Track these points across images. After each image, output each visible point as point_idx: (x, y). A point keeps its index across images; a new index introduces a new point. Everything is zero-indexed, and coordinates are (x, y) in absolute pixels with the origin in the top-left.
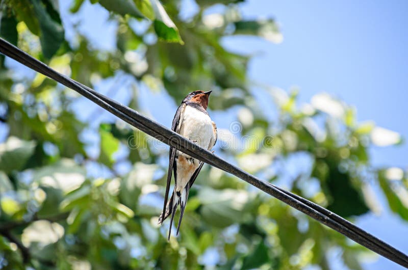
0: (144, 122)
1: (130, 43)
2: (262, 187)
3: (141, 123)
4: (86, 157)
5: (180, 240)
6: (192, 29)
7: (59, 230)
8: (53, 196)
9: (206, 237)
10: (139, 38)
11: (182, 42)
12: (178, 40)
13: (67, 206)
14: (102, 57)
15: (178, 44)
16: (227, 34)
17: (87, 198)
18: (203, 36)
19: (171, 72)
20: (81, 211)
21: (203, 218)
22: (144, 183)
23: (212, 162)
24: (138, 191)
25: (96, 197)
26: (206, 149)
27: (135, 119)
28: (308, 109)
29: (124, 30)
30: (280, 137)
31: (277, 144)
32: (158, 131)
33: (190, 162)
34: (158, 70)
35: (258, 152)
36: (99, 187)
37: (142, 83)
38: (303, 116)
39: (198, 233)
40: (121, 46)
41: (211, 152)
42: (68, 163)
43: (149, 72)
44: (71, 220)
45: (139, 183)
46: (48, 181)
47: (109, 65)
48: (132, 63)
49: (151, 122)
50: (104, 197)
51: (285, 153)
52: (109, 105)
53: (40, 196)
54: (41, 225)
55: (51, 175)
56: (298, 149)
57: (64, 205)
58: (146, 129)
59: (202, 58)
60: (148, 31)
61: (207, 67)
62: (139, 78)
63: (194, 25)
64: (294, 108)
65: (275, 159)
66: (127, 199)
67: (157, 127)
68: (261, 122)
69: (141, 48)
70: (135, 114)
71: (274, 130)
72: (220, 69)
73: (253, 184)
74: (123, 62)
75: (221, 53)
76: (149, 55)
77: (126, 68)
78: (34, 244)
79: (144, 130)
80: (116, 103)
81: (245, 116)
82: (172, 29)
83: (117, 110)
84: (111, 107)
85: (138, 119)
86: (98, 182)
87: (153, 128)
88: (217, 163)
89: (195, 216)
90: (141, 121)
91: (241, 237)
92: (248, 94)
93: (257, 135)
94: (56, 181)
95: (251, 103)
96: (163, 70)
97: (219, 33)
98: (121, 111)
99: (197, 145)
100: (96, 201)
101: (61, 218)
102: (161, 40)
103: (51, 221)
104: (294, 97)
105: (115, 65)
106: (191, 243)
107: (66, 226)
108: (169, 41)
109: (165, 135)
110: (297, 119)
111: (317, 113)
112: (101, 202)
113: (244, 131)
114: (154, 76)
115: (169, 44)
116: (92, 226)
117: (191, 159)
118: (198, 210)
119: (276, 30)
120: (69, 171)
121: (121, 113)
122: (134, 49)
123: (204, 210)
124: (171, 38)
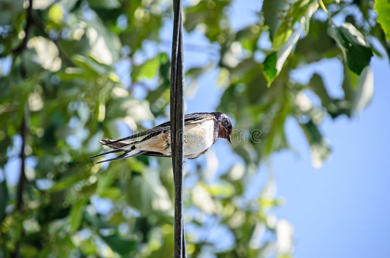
0: (178, 90)
1: (247, 42)
2: (178, 218)
3: (177, 88)
4: (131, 56)
5: (102, 172)
6: (286, 87)
7: (56, 66)
8: (82, 45)
9: (116, 192)
10: (255, 48)
11: (269, 85)
12: (270, 81)
13: (80, 62)
14: (222, 24)
15: (266, 83)
16: (297, 119)
17: (95, 75)
18: (285, 99)
19: (241, 89)
20: (81, 75)
21: (130, 181)
22: (132, 115)
23: (176, 166)
24: (123, 114)
25: (101, 82)
26: (184, 154)
27: (177, 81)
28: (272, 221)
29: (255, 31)
30: (236, 209)
31: (228, 211)
32: (177, 106)
33: (165, 145)
34: (236, 78)
35: (213, 198)
36: (109, 80)
37: (219, 70)
38: (264, 220)
39: (115, 183)
40: (240, 35)
41: (183, 160)
42: (117, 44)
43: (231, 70)
44: (70, 71)
45: (131, 111)
46: (93, 34)
47: (219, 34)
48: (231, 52)
49: (182, 96)
50: (103, 89)
51: (225, 222)
52: (177, 53)
53: (77, 34)
54: (53, 49)
55: (99, 34)
56: (233, 231)
57: (79, 58)
58: (173, 95)
59: (266, 109)
60: (264, 51)
61: (261, 117)
62: (221, 65)
63: (290, 87)
64: (266, 208)
65: (215, 215)
66: (112, 109)
67: (179, 103)
68: (239, 187)
69: (248, 53)
70: (181, 79)
71: (239, 202)
72: (266, 128)
73: (175, 209)
74: (228, 44)
75: (279, 122)
76: (246, 63)
77: (224, 50)
78: (34, 51)
79: (172, 94)
80: (182, 58)
81: (238, 171)
82: (276, 70)
83: (176, 62)
84: (177, 56)
85: (178, 84)
86: (114, 77)
87: (177, 100)
88: (177, 170)
89: (128, 174)
90: (178, 87)
91: (134, 222)
92: (257, 163)
93: (227, 190)
94: (96, 41)
95: (252, 170)
96: (240, 81)
97: (295, 111)
98: (177, 66)
99: (183, 145)
100: (96, 84)
101: (67, 62)
102: (263, 67)
103: (61, 55)
104: (275, 204)
105: (222, 39)
106: (103, 182)
107: (63, 69)
108: (265, 73)
109: (177, 113)
110: (259, 217)
111: (273, 231)
112: (98, 89)
113: (225, 177)
114: (230, 77)
115: (262, 75)
116: (74, 92)
117: (169, 145)
118: (135, 174)
119: (323, 158)
120: (110, 48)
121: (176, 67)
122: (244, 47)
123: (137, 179)
124: (267, 75)
